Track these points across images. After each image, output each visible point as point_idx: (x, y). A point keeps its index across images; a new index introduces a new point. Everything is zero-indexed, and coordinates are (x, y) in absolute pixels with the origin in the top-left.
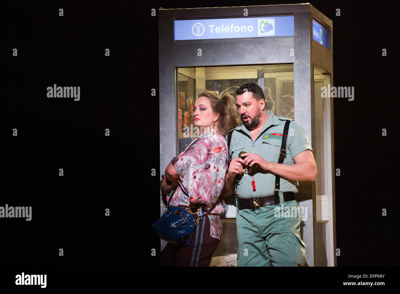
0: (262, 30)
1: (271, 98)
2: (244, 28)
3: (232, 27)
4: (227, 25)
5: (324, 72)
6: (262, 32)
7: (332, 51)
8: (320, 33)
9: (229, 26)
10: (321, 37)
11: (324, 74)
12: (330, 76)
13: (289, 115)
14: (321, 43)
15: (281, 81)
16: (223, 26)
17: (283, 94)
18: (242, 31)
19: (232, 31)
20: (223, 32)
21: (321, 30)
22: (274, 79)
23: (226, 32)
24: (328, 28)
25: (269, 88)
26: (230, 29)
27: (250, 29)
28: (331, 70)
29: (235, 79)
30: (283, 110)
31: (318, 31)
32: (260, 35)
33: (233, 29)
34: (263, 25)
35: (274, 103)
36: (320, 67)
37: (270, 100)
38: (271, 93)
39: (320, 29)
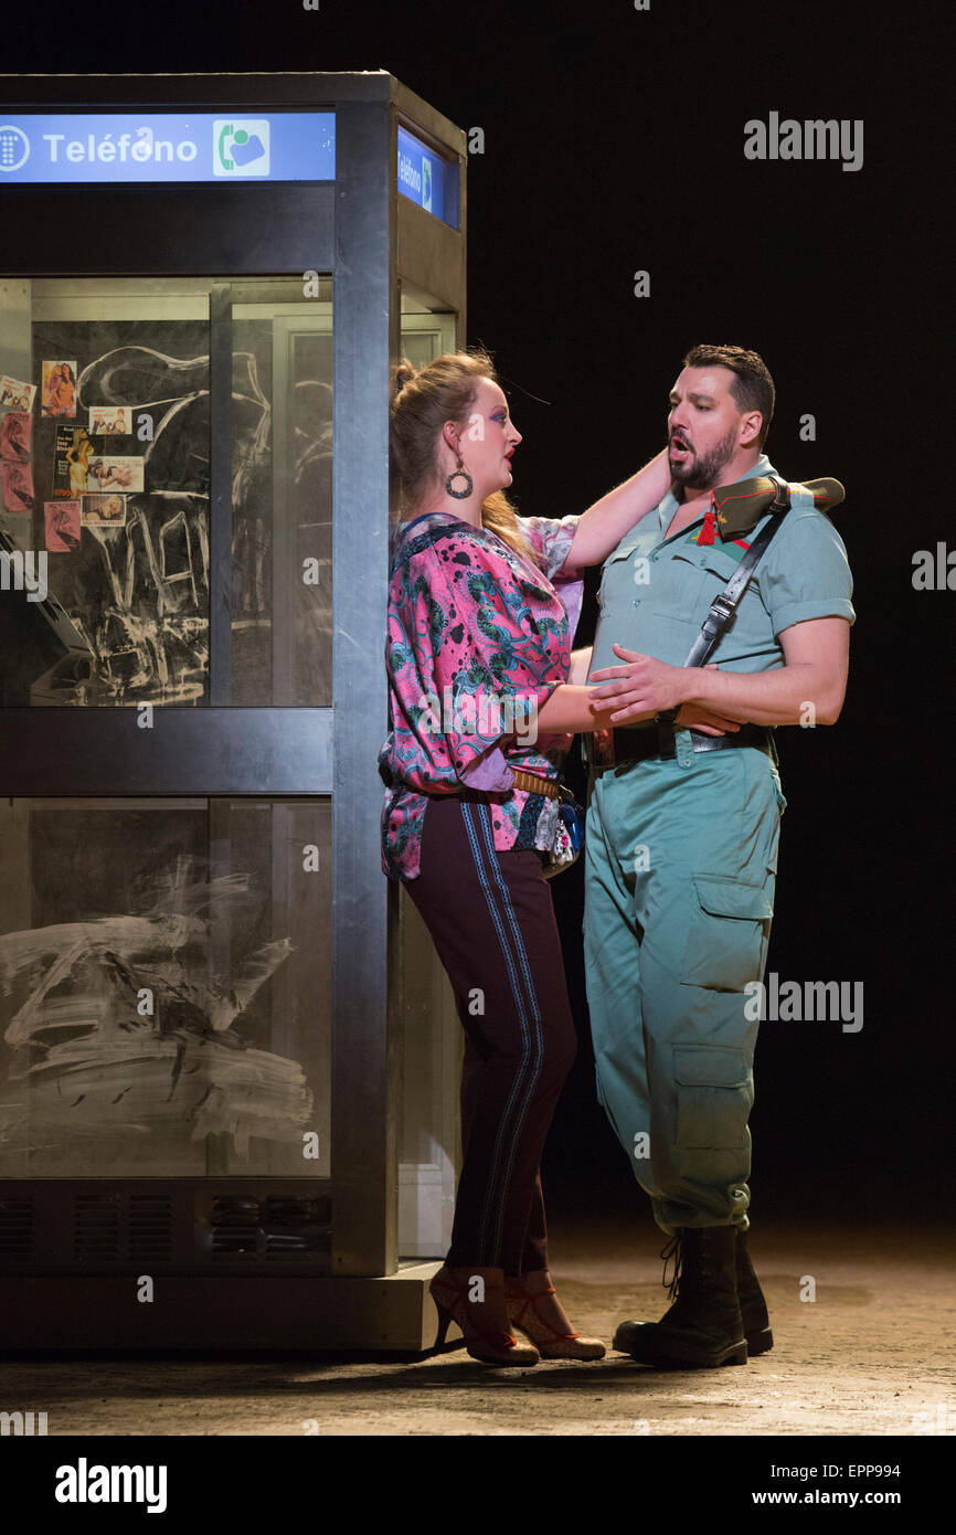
0: (228, 156)
1: (255, 389)
2: (164, 150)
3: (124, 142)
4: (108, 136)
5: (435, 304)
6: (226, 164)
7: (462, 237)
8: (424, 174)
9: (115, 140)
10: (427, 185)
11: (435, 312)
12: (457, 318)
13: (317, 446)
14: (427, 206)
15: (291, 332)
16: (91, 138)
17: (299, 379)
18: (158, 158)
19: (123, 158)
20: (92, 158)
21: (426, 164)
22: (267, 324)
23: (103, 159)
24: (452, 156)
25: (252, 356)
26: (118, 149)
27: (187, 151)
28: (460, 300)
29: (132, 322)
30: (298, 431)
31: (418, 167)
32: (220, 173)
33: (129, 150)
34: (230, 141)
35: (266, 406)
36: (422, 289)
37: (251, 394)
38: (255, 371)
39: (425, 160)
